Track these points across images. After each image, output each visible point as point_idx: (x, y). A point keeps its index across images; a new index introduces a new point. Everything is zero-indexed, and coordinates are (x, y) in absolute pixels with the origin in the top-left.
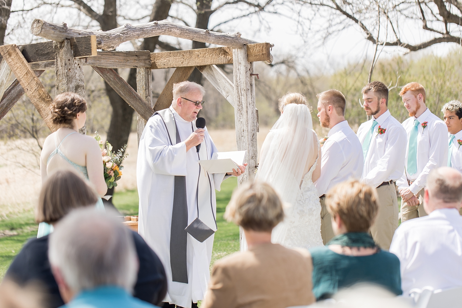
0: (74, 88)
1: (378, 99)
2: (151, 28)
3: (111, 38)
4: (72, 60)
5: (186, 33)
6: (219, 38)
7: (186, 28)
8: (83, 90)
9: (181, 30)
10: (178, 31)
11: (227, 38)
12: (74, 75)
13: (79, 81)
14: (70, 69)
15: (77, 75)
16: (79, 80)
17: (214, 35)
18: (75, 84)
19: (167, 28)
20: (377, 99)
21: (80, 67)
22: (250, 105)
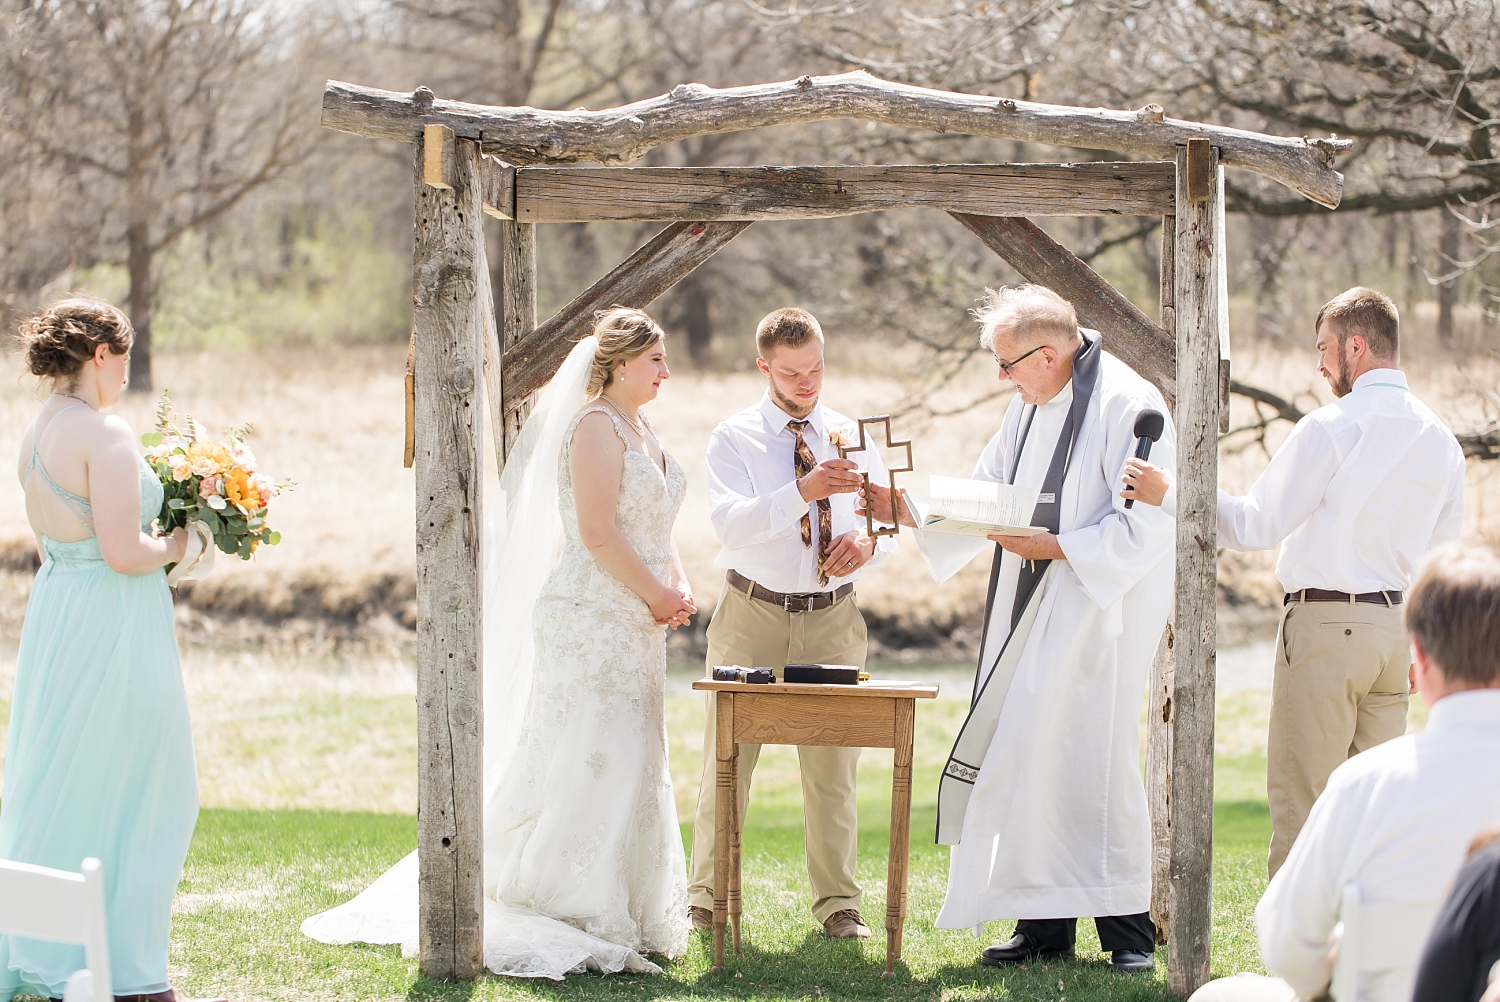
0: (437, 274)
1: (1339, 341)
2: (779, 98)
3: (599, 130)
4: (432, 195)
5: (912, 110)
6: (1058, 126)
7: (912, 96)
8: (466, 281)
9: (892, 103)
10: (881, 104)
11: (1094, 125)
12: (439, 237)
13: (454, 256)
14: (425, 221)
15: (448, 238)
16: (456, 253)
17: (1035, 115)
18: (442, 262)
19: (844, 95)
20: (1337, 341)
21: (461, 215)
22: (1192, 342)
